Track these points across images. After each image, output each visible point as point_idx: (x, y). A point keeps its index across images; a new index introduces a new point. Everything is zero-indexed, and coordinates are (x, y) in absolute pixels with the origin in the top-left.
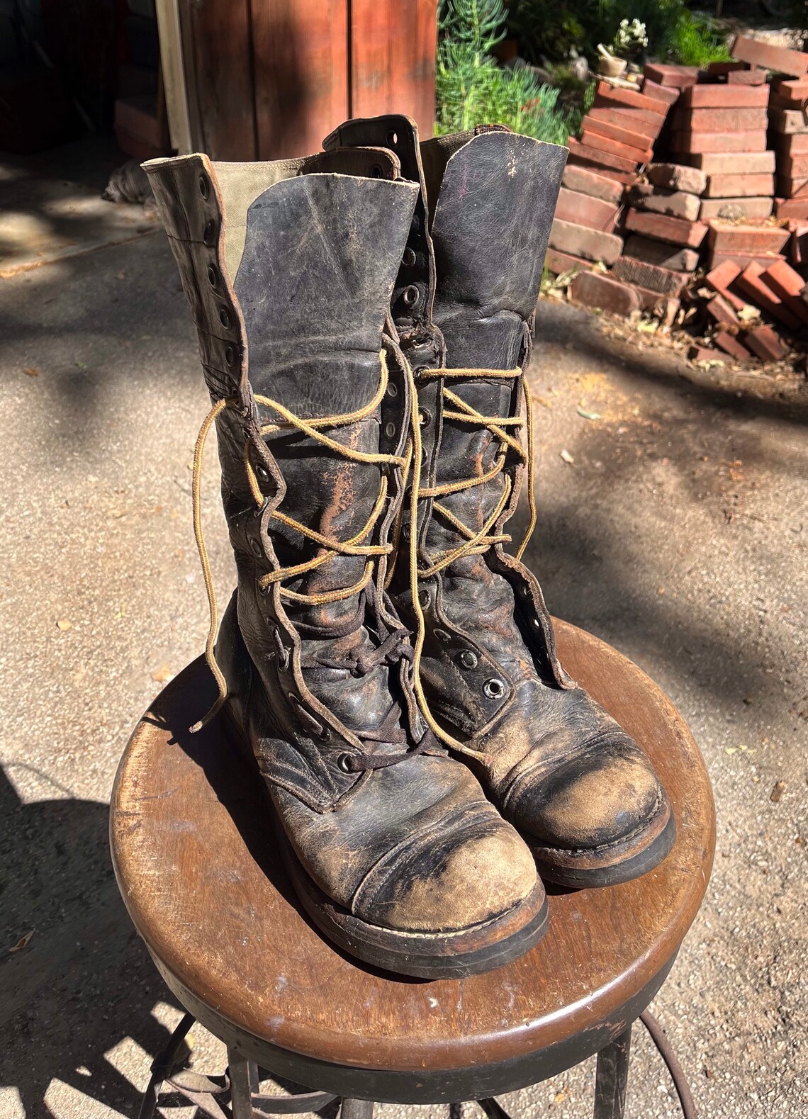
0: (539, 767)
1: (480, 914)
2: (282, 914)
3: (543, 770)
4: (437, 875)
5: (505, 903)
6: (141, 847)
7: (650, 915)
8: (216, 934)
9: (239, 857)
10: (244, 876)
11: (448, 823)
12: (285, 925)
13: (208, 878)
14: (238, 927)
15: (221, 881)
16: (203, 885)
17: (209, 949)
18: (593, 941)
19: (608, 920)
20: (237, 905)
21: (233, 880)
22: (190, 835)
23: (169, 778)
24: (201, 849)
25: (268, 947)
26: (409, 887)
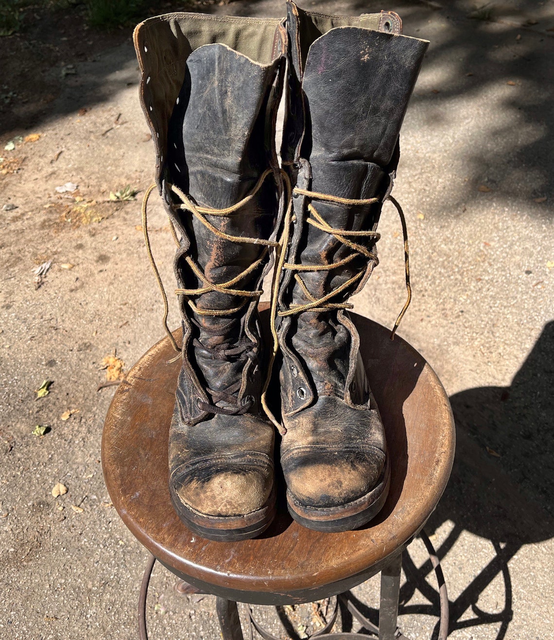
0: (306, 447)
1: (214, 511)
2: (160, 463)
3: (308, 450)
4: (204, 482)
5: (230, 512)
6: (121, 402)
7: (333, 555)
8: (125, 459)
9: (161, 426)
10: (156, 436)
11: (235, 457)
12: (157, 469)
13: (140, 430)
14: (136, 460)
15: (145, 434)
16: (136, 432)
17: (117, 464)
18: (292, 552)
19: (309, 546)
20: (143, 449)
21: (150, 436)
22: (147, 405)
23: (157, 372)
24: (147, 415)
25: (142, 476)
26: (191, 481)
